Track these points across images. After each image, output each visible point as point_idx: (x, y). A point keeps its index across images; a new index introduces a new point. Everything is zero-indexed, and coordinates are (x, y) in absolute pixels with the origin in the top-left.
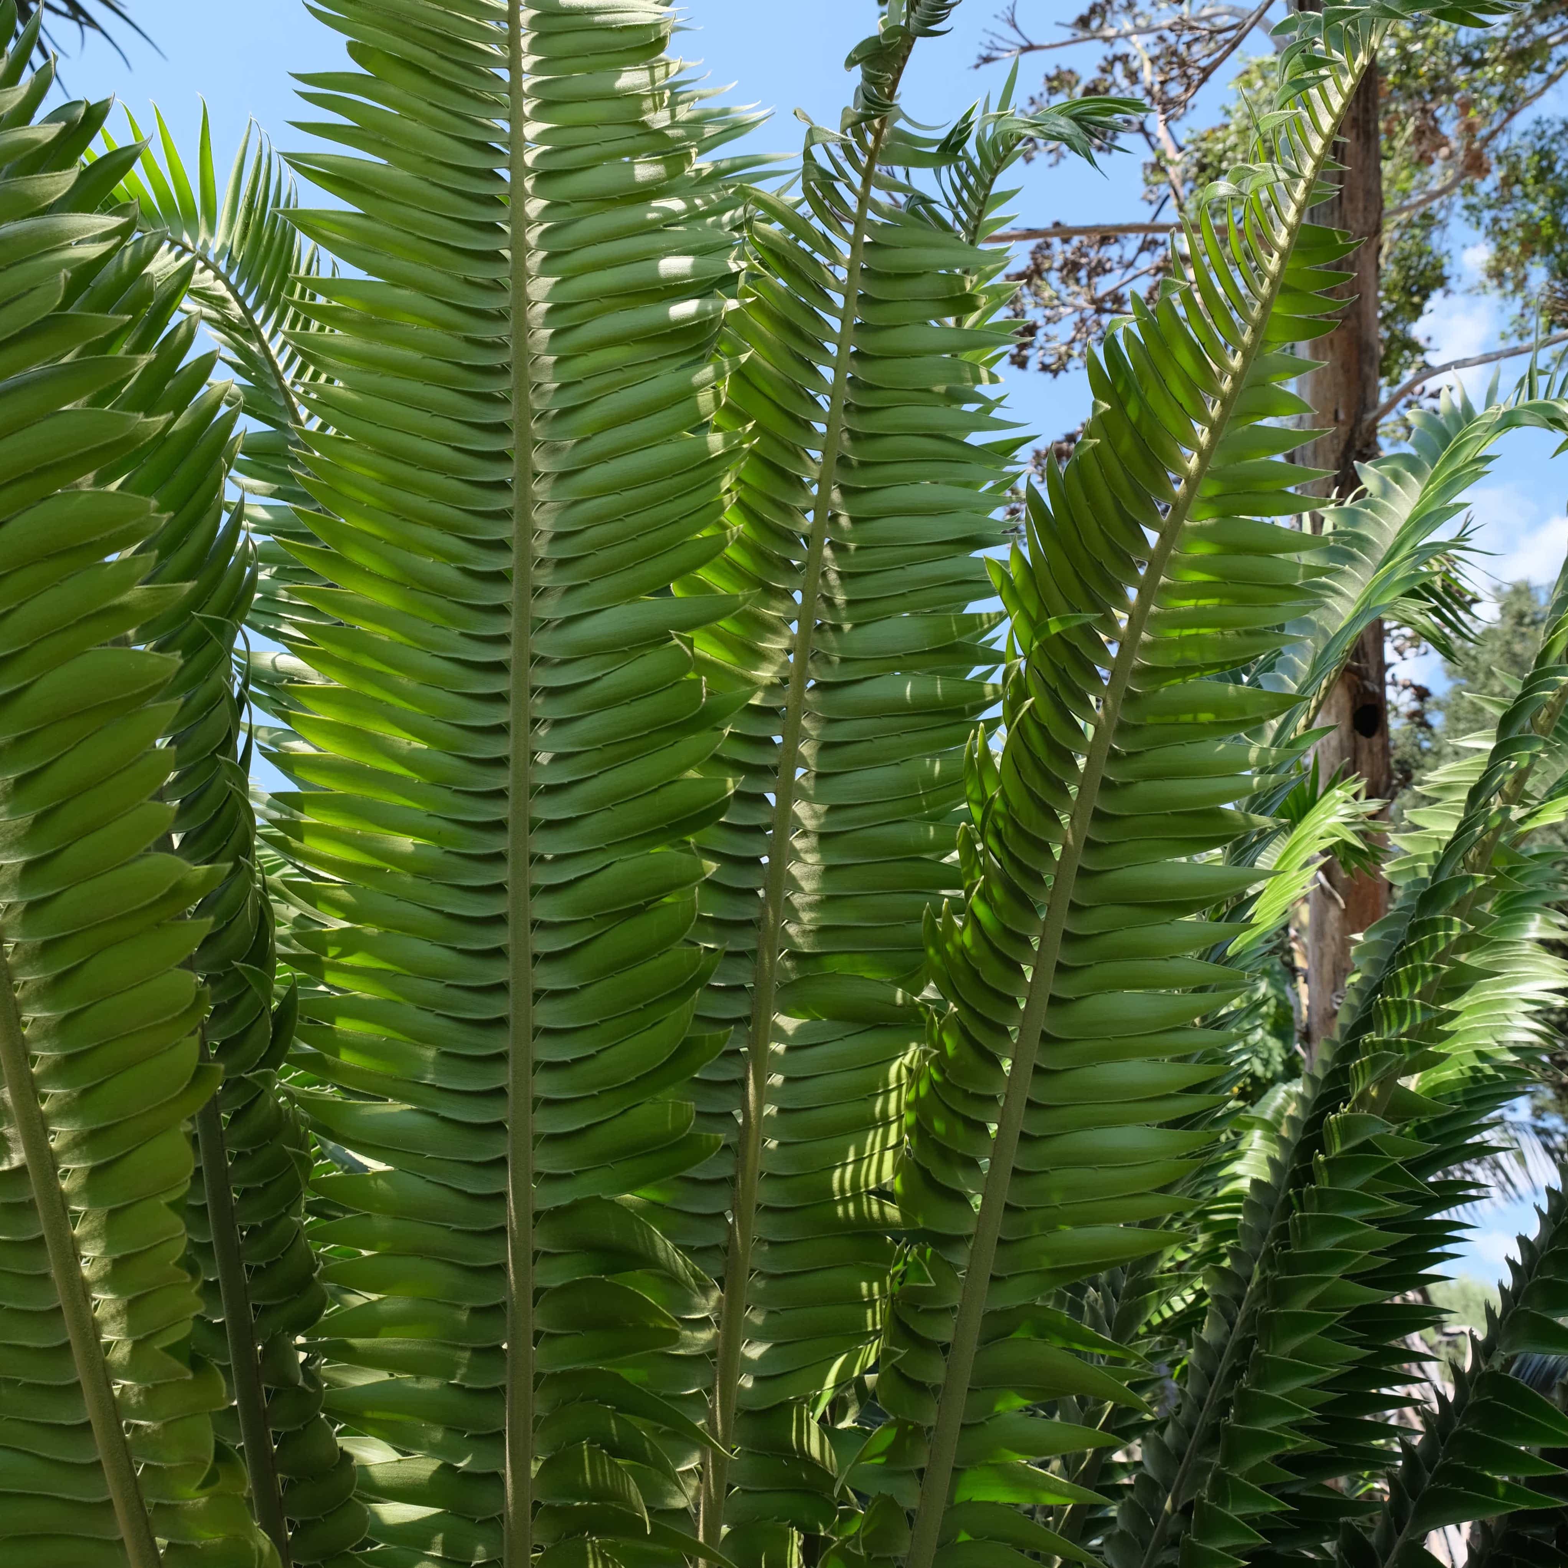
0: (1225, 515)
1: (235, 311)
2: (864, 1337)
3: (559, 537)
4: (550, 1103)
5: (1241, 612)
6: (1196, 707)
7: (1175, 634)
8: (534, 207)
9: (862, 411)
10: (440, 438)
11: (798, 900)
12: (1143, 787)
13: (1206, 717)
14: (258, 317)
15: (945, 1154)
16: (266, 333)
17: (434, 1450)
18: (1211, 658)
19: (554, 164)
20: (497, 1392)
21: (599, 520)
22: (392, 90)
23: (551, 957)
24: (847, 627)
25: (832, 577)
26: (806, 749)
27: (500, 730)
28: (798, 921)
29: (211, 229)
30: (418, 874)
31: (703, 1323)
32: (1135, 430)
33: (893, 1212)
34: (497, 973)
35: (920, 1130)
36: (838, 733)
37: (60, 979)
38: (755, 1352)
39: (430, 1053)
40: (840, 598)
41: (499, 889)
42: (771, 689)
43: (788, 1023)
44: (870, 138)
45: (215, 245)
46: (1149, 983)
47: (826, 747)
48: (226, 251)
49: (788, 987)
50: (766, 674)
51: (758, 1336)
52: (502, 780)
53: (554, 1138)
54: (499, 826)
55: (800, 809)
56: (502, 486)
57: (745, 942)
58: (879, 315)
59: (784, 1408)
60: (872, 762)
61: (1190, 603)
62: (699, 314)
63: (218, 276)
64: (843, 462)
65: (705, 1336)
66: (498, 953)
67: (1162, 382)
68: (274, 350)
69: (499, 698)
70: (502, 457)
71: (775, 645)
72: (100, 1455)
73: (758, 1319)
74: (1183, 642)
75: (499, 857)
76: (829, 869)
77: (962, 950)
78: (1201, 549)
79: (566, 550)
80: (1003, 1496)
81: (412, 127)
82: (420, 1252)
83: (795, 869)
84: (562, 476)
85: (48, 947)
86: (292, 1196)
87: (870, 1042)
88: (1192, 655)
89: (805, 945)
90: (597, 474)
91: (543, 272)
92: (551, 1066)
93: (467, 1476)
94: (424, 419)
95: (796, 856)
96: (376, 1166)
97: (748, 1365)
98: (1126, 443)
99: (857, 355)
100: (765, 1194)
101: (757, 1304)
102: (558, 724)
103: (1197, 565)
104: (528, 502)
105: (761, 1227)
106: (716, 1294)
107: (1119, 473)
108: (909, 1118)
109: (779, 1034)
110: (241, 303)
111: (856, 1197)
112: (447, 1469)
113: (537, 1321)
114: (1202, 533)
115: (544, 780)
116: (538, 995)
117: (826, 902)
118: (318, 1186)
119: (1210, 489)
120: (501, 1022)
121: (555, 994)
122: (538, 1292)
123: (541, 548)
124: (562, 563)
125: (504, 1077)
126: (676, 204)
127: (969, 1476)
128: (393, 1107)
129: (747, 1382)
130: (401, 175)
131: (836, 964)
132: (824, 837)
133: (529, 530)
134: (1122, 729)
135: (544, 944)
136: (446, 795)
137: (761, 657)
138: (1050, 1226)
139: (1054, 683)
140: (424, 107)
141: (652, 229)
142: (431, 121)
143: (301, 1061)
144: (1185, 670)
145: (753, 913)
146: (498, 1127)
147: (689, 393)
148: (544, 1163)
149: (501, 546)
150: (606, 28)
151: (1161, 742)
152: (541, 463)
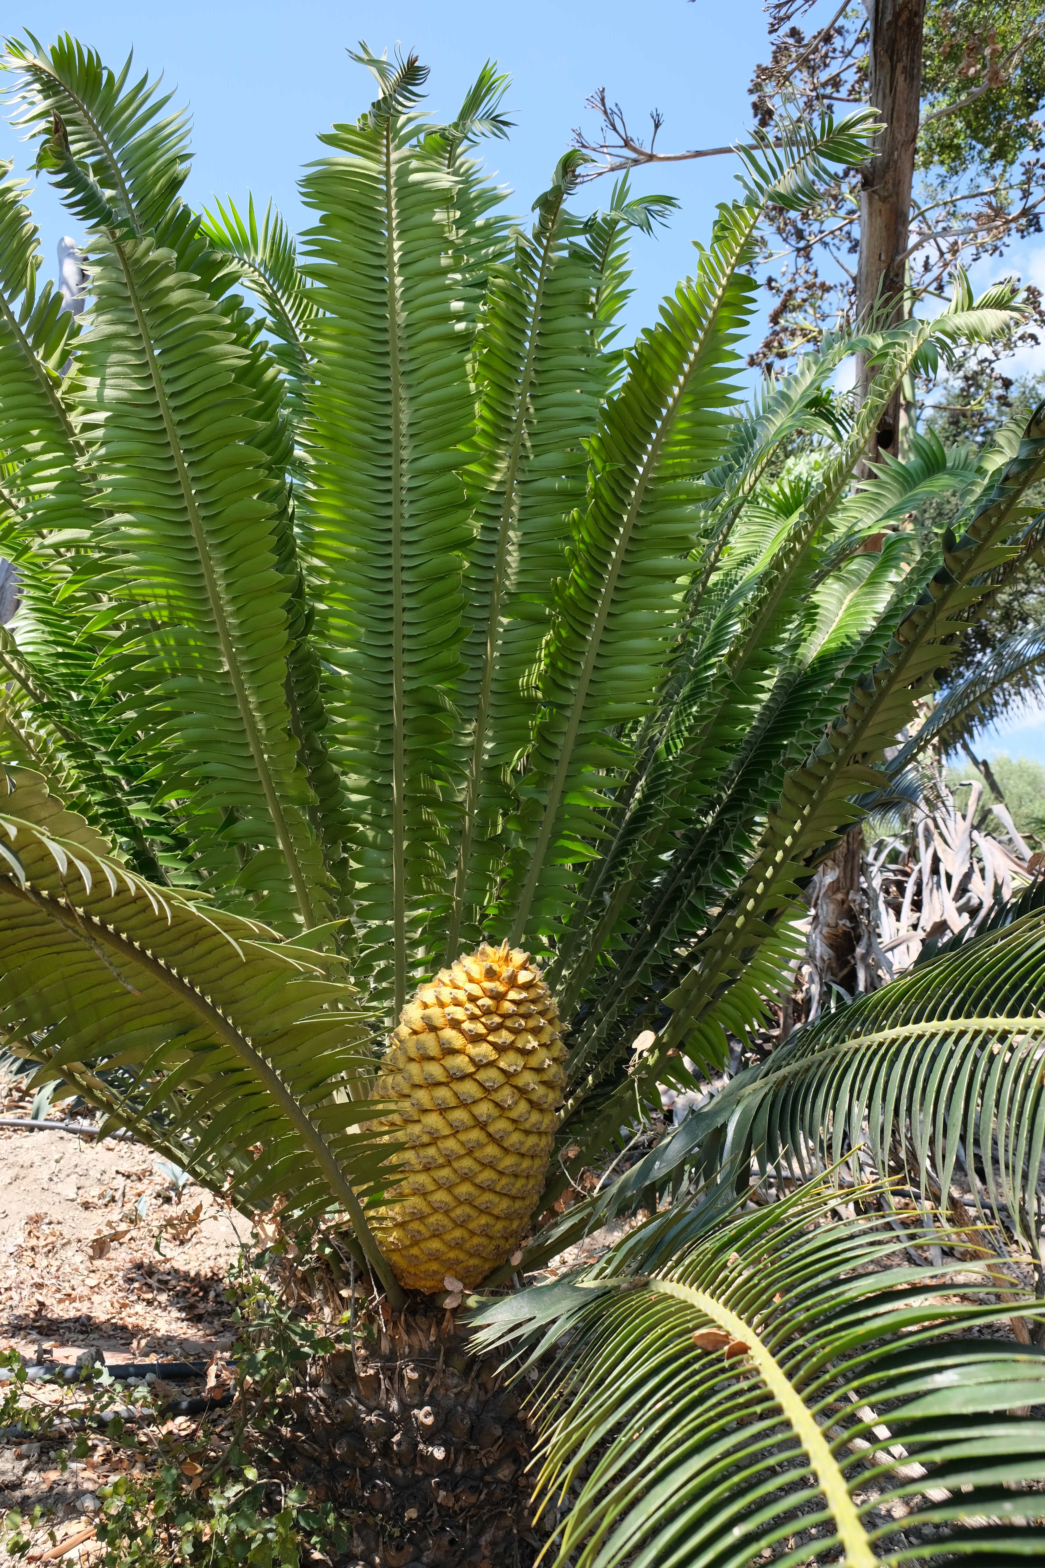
0: (697, 409)
1: (268, 291)
2: (530, 741)
3: (410, 425)
4: (409, 650)
5: (700, 451)
6: (678, 493)
7: (670, 462)
8: (398, 280)
9: (540, 360)
10: (361, 382)
11: (509, 571)
12: (654, 527)
13: (683, 497)
14: (279, 295)
15: (564, 674)
16: (283, 302)
17: (368, 776)
18: (686, 471)
19: (407, 259)
20: (390, 756)
21: (427, 417)
22: (338, 231)
23: (409, 595)
24: (532, 457)
25: (526, 436)
26: (514, 509)
27: (389, 504)
28: (509, 579)
29: (256, 252)
30: (358, 561)
31: (469, 735)
32: (650, 379)
33: (540, 695)
34: (389, 600)
35: (552, 665)
36: (528, 502)
37: (239, 609)
38: (489, 746)
39: (363, 630)
40: (528, 444)
41: (389, 568)
42: (500, 483)
43: (505, 621)
44: (545, 242)
45: (258, 260)
46: (651, 608)
47: (522, 508)
48: (263, 262)
49: (504, 606)
50: (498, 477)
51: (490, 740)
52: (390, 524)
53: (410, 664)
54: (389, 543)
55: (511, 533)
56: (388, 403)
57: (487, 588)
58: (549, 314)
59: (498, 767)
60: (542, 514)
61: (677, 449)
62: (467, 329)
63: (260, 275)
64: (532, 383)
65: (469, 739)
66: (389, 593)
67: (661, 359)
68: (287, 309)
69: (389, 491)
70: (388, 391)
71: (502, 465)
72: (257, 766)
73: (490, 733)
74: (674, 465)
75: (389, 555)
76: (522, 559)
77: (571, 596)
78: (683, 425)
79: (414, 430)
80: (583, 803)
81: (348, 247)
82: (361, 705)
83: (509, 558)
84: (412, 399)
85: (234, 598)
86: (314, 683)
87: (535, 629)
88: (678, 470)
89: (513, 589)
90: (426, 397)
91: (403, 310)
92: (409, 637)
93: (379, 785)
94: (355, 375)
95: (509, 553)
96: (344, 672)
97: (486, 751)
98: (646, 385)
99: (540, 334)
100: (494, 687)
101: (491, 728)
102: (411, 502)
103: (681, 432)
104: (398, 410)
105: (492, 699)
106: (474, 724)
107: (643, 398)
108: (548, 661)
109: (501, 624)
110: (271, 287)
111: (528, 689)
112: (372, 782)
113: (405, 730)
114: (684, 418)
115: (406, 524)
116: (404, 609)
117: (521, 572)
118: (324, 679)
119: (688, 399)
120: (391, 619)
121: (411, 609)
122: (405, 720)
123: (404, 429)
124: (412, 436)
125: (392, 641)
126: (458, 277)
127: (570, 795)
128: (350, 650)
129: (486, 757)
130: (344, 271)
131: (524, 597)
132: (521, 546)
133: (399, 422)
134: (644, 503)
135: (407, 589)
136: (368, 530)
137: (497, 470)
138: (605, 703)
139: (614, 486)
140: (351, 237)
141: (448, 288)
142: (355, 245)
143: (315, 633)
144: (675, 477)
145: (491, 576)
146: (390, 659)
147: (463, 364)
148: (407, 672)
149: (388, 428)
150: (428, 190)
151: (663, 507)
152: (404, 394)
